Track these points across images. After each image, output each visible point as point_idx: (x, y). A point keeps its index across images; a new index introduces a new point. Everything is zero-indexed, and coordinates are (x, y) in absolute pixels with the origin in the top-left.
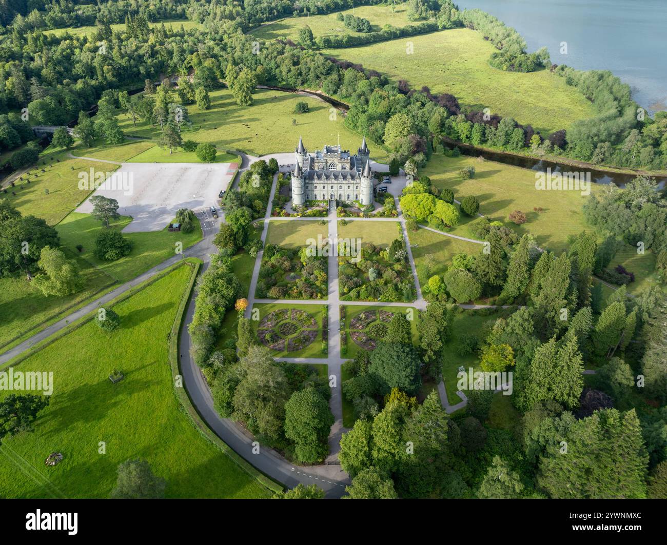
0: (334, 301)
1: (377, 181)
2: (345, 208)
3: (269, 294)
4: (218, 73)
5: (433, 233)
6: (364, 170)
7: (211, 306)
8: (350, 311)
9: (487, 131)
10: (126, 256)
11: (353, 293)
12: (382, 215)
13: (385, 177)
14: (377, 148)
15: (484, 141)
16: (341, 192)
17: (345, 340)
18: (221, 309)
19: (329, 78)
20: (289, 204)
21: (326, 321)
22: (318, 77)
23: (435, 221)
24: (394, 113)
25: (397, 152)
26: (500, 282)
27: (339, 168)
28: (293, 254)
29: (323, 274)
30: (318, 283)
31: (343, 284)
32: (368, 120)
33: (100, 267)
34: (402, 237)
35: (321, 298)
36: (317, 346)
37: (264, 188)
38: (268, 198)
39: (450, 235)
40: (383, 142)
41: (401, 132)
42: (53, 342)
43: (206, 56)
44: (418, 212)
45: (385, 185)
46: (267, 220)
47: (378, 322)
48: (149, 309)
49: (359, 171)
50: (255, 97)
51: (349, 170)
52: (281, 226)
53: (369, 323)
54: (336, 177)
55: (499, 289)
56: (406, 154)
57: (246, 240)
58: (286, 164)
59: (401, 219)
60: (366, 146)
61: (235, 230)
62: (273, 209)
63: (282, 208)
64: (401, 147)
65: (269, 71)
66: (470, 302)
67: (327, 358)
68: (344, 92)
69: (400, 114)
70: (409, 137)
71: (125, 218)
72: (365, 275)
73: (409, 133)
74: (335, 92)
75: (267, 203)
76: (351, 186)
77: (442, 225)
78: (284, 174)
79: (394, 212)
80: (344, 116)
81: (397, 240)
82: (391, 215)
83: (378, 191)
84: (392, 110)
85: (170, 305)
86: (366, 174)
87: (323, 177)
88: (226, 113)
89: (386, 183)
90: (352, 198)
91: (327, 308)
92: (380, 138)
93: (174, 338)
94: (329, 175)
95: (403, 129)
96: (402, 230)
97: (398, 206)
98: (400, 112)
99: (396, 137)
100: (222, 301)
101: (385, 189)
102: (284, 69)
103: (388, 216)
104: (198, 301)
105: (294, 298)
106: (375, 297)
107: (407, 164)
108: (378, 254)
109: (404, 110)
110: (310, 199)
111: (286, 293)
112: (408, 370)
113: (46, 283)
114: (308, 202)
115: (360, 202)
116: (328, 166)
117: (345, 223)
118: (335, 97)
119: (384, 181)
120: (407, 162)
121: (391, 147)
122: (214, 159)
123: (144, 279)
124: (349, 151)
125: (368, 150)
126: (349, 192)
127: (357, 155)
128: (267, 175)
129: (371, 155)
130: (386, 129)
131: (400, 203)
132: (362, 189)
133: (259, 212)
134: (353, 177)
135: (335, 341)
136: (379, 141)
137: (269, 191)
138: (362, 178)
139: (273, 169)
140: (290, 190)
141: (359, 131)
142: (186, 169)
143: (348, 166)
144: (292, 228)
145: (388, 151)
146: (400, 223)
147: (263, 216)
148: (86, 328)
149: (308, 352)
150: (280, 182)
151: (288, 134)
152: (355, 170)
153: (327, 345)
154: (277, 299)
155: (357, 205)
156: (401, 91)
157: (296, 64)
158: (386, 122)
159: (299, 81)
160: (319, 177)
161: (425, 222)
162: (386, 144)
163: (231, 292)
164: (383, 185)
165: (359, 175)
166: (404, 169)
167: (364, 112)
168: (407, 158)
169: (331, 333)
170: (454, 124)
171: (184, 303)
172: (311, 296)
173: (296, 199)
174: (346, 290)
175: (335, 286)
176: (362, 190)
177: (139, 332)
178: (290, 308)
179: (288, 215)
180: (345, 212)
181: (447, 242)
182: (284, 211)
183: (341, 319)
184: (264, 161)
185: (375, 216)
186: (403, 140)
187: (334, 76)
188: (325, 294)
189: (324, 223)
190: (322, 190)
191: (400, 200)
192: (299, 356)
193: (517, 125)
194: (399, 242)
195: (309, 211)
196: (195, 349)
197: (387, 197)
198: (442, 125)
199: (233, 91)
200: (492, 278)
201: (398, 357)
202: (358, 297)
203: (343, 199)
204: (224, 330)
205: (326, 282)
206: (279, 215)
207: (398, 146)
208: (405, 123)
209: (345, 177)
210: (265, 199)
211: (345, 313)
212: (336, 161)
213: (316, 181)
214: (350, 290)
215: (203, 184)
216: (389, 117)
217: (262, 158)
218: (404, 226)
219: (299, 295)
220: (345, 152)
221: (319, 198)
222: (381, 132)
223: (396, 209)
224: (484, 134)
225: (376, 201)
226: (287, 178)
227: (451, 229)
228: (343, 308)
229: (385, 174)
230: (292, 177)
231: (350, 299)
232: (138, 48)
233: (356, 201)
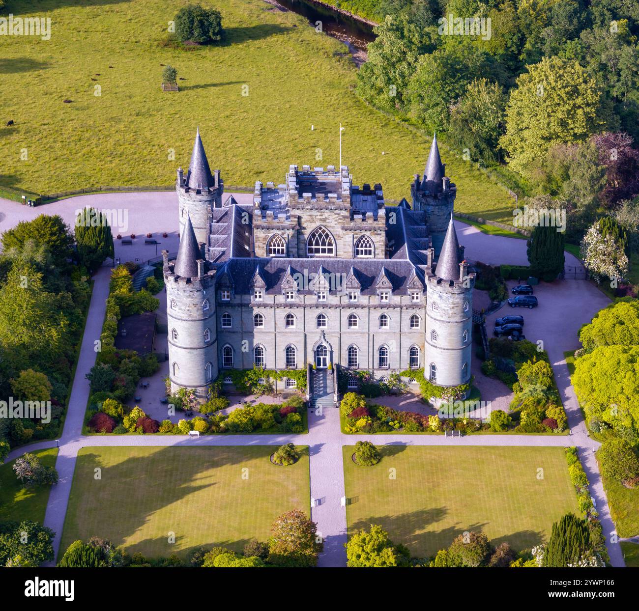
1: (485, 298)
2: (370, 398)
6: (436, 257)
12: (511, 423)
13: (512, 285)
14: (478, 178)
16: (356, 337)
20: (154, 383)
24: (536, 57)
25: (554, 193)
27: (344, 247)
32: (444, 79)
34: (587, 506)
37: (55, 322)
38: (73, 362)
40: (501, 157)
41: (563, 124)
45: (515, 313)
46: (71, 447)
49: (418, 259)
51: (381, 256)
56: (589, 199)
58: (143, 230)
59: (578, 437)
60: (440, 169)
62: (92, 405)
63: (127, 401)
64: (566, 177)
69: (557, 61)
70: (593, 141)
73: (592, 125)
75: (69, 381)
78: (134, 270)
79: (552, 412)
80: (356, 63)
81: (569, 518)
82: (543, 424)
83: (490, 335)
84: (528, 46)
86: (444, 269)
87: (288, 282)
89: (518, 304)
90: (397, 360)
92: (491, 142)
95: (571, 114)
96: (589, 478)
97: (568, 392)
98: (555, 51)
99: (548, 139)
101: (516, 329)
103: (532, 429)
107: (592, 236)
109: (570, 45)
110: (237, 364)
114: (229, 376)
115: (427, 374)
116: (303, 243)
117: (375, 455)
119: (512, 298)
120: (592, 230)
121: (532, 177)
124: (379, 187)
125: (450, 185)
126: (385, 337)
127: (411, 202)
128: (67, 273)
129: (460, 205)
130: (511, 112)
131: (574, 379)
132: (431, 325)
134: (397, 283)
136: (487, 153)
137: (75, 335)
138: (431, 285)
139: (91, 250)
140: (161, 330)
141: (412, 115)
143: (379, 241)
145: (521, 191)
146: (578, 453)
150: (120, 300)
151: (147, 122)
152: (404, 257)
155: (416, 387)
158: (508, 86)
160: (272, 282)
162: (514, 164)
164: (506, 312)
165: (421, 274)
166: (580, 256)
167: (428, 49)
168: (589, 218)
173: (184, 365)
176: (431, 331)
179: (151, 426)
180: (371, 412)
182: (135, 413)
184: (57, 222)
185: (481, 427)
186: (574, 151)
189: (293, 455)
190: (283, 332)
191: (571, 368)
194: (580, 524)
195: (235, 412)
197: (524, 358)
203: (364, 363)
206: (115, 425)
207: (557, 174)
208: (575, 92)
209: (366, 282)
212: (334, 222)
213: (260, 297)
216: (517, 68)
217: (49, 210)
218: (594, 465)
220: (367, 191)
221: (273, 359)
222: (491, 121)
223: (559, 401)
225: (484, 372)
226: (145, 285)
229: (513, 274)
230: (170, 283)
233: (414, 370)
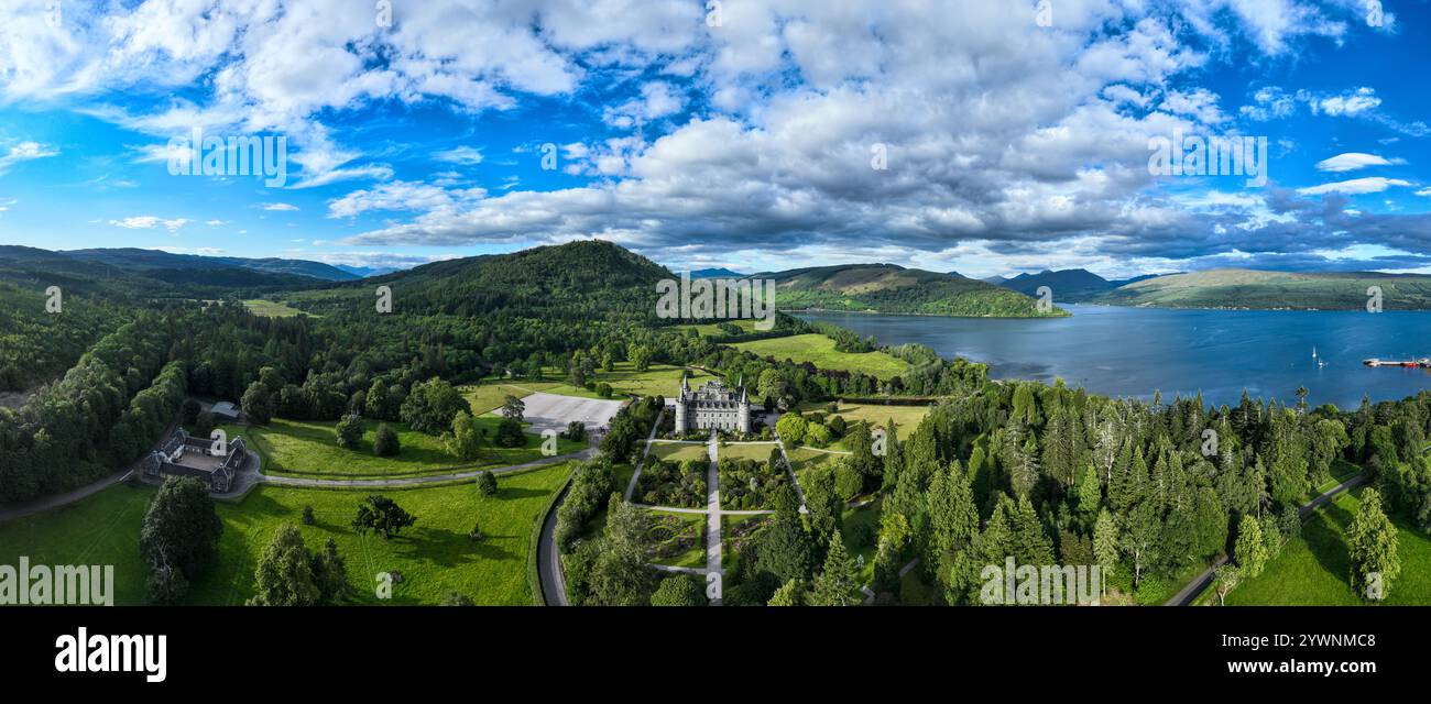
0: (714, 510)
2: (726, 436)
3: (646, 498)
4: (622, 351)
5: (809, 451)
7: (585, 494)
8: (732, 521)
9: (842, 383)
10: (520, 446)
11: (734, 502)
12: (760, 439)
13: (760, 414)
15: (840, 391)
16: (721, 420)
17: (727, 548)
18: (594, 501)
19: (710, 356)
20: (672, 432)
21: (705, 528)
22: (702, 356)
23: (809, 440)
26: (877, 472)
27: (719, 398)
28: (674, 467)
29: (703, 483)
30: (697, 493)
31: (723, 494)
33: (496, 449)
35: (700, 507)
36: (695, 555)
38: (653, 424)
39: (824, 451)
40: (757, 393)
41: (772, 383)
42: (437, 486)
43: (615, 339)
44: (793, 432)
46: (650, 441)
47: (762, 529)
48: (526, 490)
50: (650, 368)
51: (728, 400)
52: (664, 446)
53: (753, 531)
54: (717, 406)
55: (880, 479)
57: (629, 449)
59: (778, 441)
61: (620, 439)
62: (656, 433)
63: (665, 433)
65: (662, 351)
66: (856, 500)
67: (705, 567)
68: (723, 365)
71: (526, 423)
72: (747, 487)
74: (715, 366)
75: (652, 428)
76: (730, 414)
77: (816, 443)
79: (770, 436)
82: (768, 439)
83: (755, 423)
85: (546, 492)
87: (705, 405)
88: (626, 375)
89: (762, 418)
90: (732, 427)
91: (707, 517)
92: (755, 390)
93: (541, 520)
94: (710, 403)
95: (774, 380)
97: (775, 433)
99: (768, 387)
100: (597, 492)
101: (762, 422)
102: (675, 349)
103: (766, 440)
104: (573, 489)
105: (671, 506)
106: (758, 506)
107: (780, 400)
108: (758, 468)
110: (692, 427)
111: (663, 500)
112: (802, 555)
113: (452, 440)
114: (690, 429)
115: (739, 430)
116: (708, 397)
117: (725, 446)
118: (715, 370)
122: (609, 397)
123: (529, 466)
126: (729, 420)
128: (654, 409)
130: (759, 381)
132: (740, 416)
133: (643, 434)
134: (732, 406)
135: (715, 551)
136: (754, 393)
137: (654, 419)
138: (740, 405)
139: (660, 405)
142: (585, 401)
143: (727, 396)
144: (675, 448)
146: (777, 444)
147: (647, 437)
148: (467, 487)
149: (686, 561)
150: (665, 415)
152: (734, 400)
153: (706, 553)
154: (654, 504)
155: (736, 434)
156: (768, 361)
157: (684, 346)
158: (759, 376)
159: (686, 359)
160: (701, 406)
161: (800, 443)
162: (760, 394)
163: (607, 485)
164: (759, 419)
165: (738, 403)
166: (777, 406)
168: (779, 397)
169: (711, 542)
170: (815, 380)
171: (559, 492)
172: (689, 505)
173: (679, 426)
174: (726, 499)
175: (715, 497)
176: (740, 419)
177: (511, 506)
178: (667, 514)
179: (670, 438)
181: (825, 456)
182: (667, 435)
183: (722, 528)
184: (653, 397)
185: (753, 440)
187: (715, 354)
188: (704, 504)
189: (705, 446)
190: (704, 419)
192: (673, 564)
193: (863, 376)
195: (691, 436)
196: (560, 528)
197: (764, 426)
198: (805, 382)
199: (633, 360)
200: (870, 467)
201: (789, 540)
202: (740, 506)
203: (723, 427)
204: (592, 523)
205: (706, 492)
206: (661, 437)
208: (775, 375)
209: (724, 406)
210: (650, 424)
211: (727, 521)
212: (717, 392)
213: (699, 409)
214: (731, 499)
215: (597, 412)
216: (761, 372)
218: (782, 447)
219: (677, 503)
221: (701, 426)
222: (755, 384)
223: (772, 435)
224: (839, 386)
225: (754, 431)
227: (825, 447)
228: (724, 518)
229: (761, 412)
231: (731, 509)
232: (566, 330)
233: (736, 430)
